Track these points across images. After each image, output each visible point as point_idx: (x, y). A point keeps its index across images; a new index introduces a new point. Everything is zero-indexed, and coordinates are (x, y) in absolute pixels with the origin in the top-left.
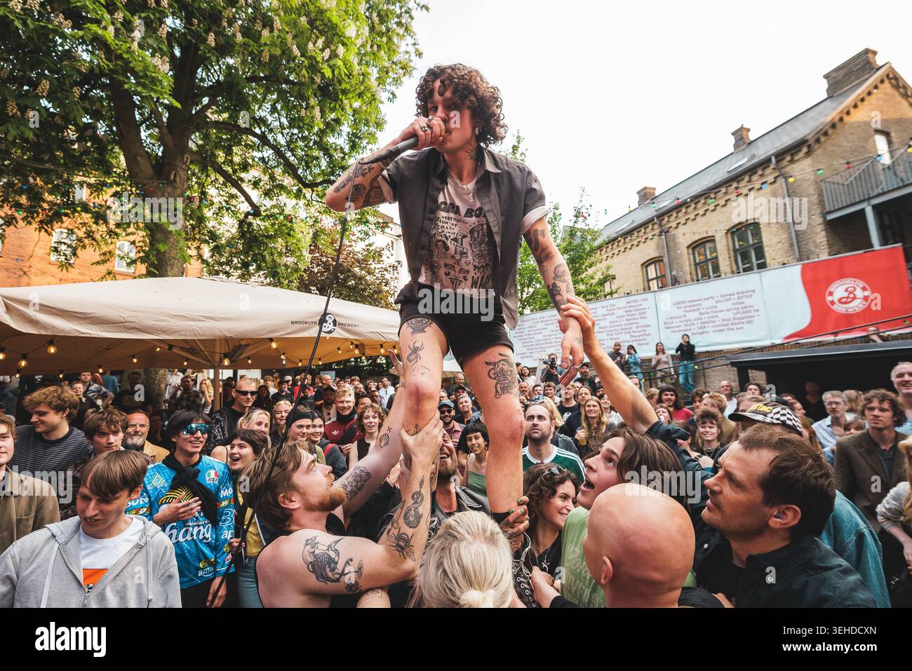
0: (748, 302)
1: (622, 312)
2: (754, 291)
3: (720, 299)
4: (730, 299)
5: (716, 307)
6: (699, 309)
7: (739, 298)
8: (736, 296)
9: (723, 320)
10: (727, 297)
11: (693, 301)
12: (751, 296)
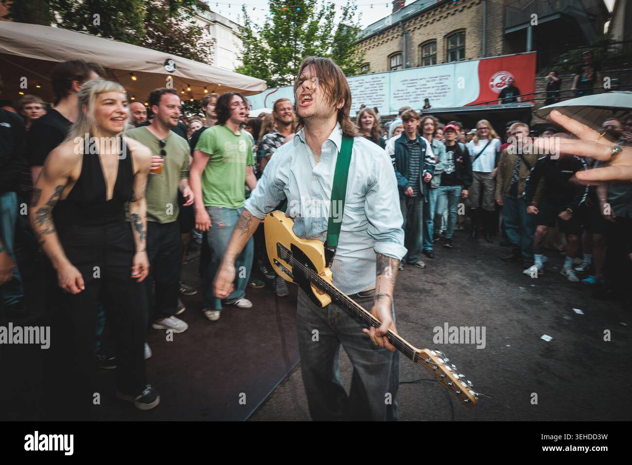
0: (445, 82)
1: (368, 85)
2: (449, 76)
3: (429, 79)
4: (435, 80)
5: (426, 85)
6: (415, 86)
7: (440, 80)
8: (438, 79)
9: (429, 94)
10: (433, 79)
11: (412, 80)
12: (447, 79)
